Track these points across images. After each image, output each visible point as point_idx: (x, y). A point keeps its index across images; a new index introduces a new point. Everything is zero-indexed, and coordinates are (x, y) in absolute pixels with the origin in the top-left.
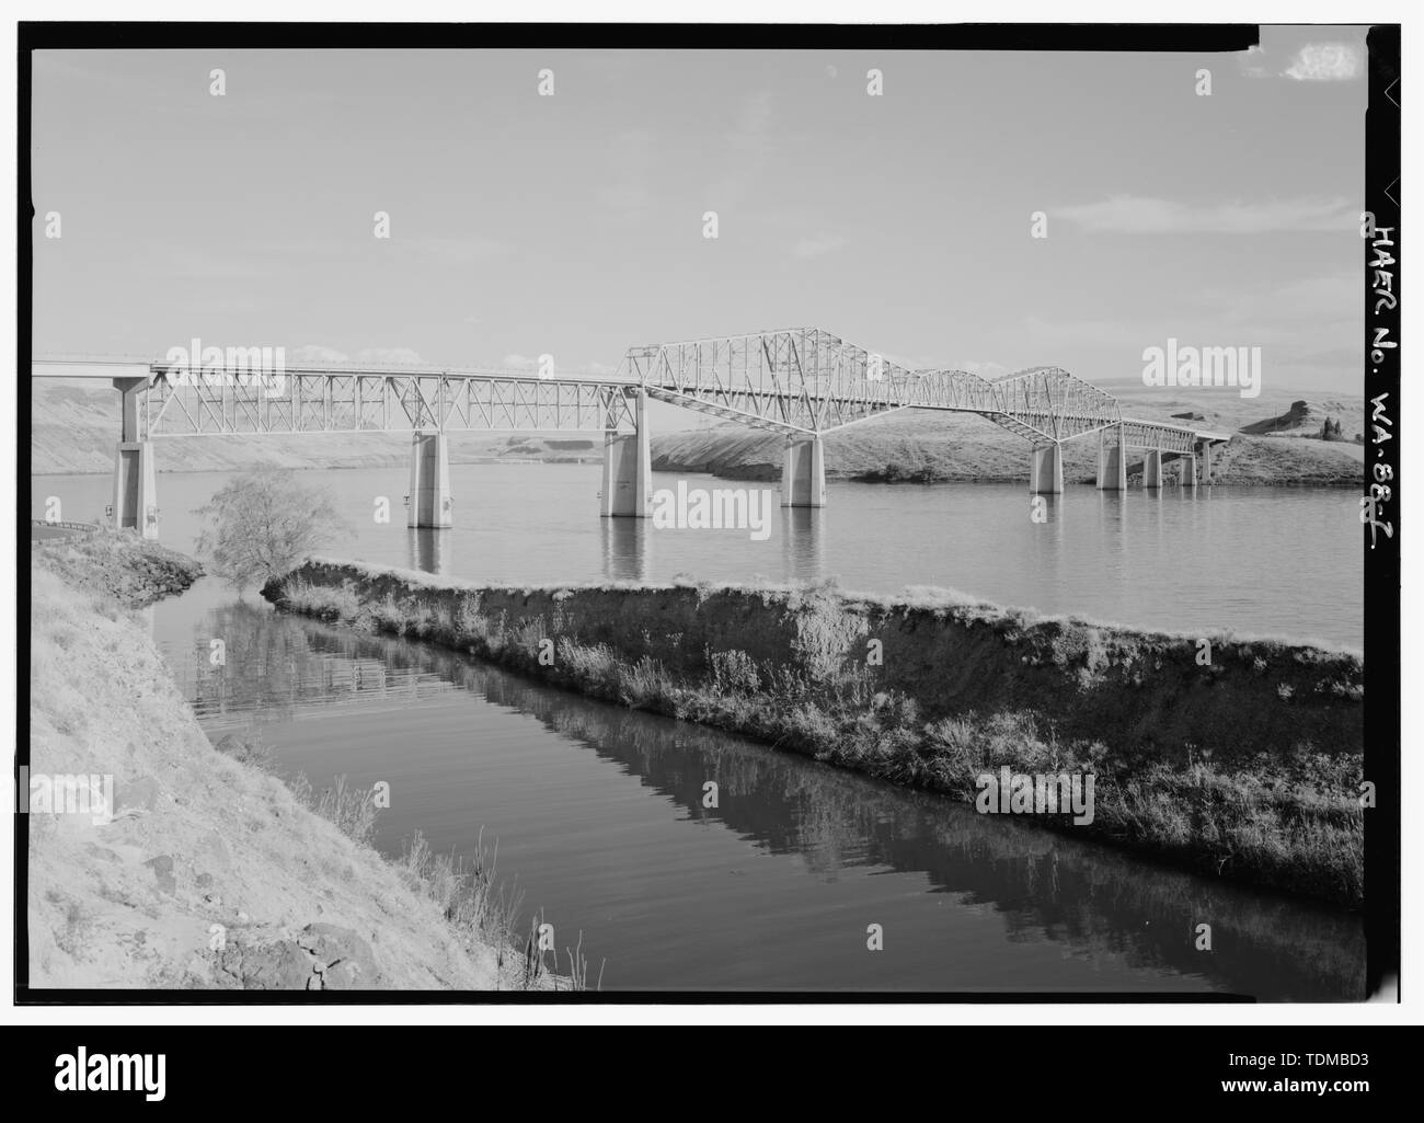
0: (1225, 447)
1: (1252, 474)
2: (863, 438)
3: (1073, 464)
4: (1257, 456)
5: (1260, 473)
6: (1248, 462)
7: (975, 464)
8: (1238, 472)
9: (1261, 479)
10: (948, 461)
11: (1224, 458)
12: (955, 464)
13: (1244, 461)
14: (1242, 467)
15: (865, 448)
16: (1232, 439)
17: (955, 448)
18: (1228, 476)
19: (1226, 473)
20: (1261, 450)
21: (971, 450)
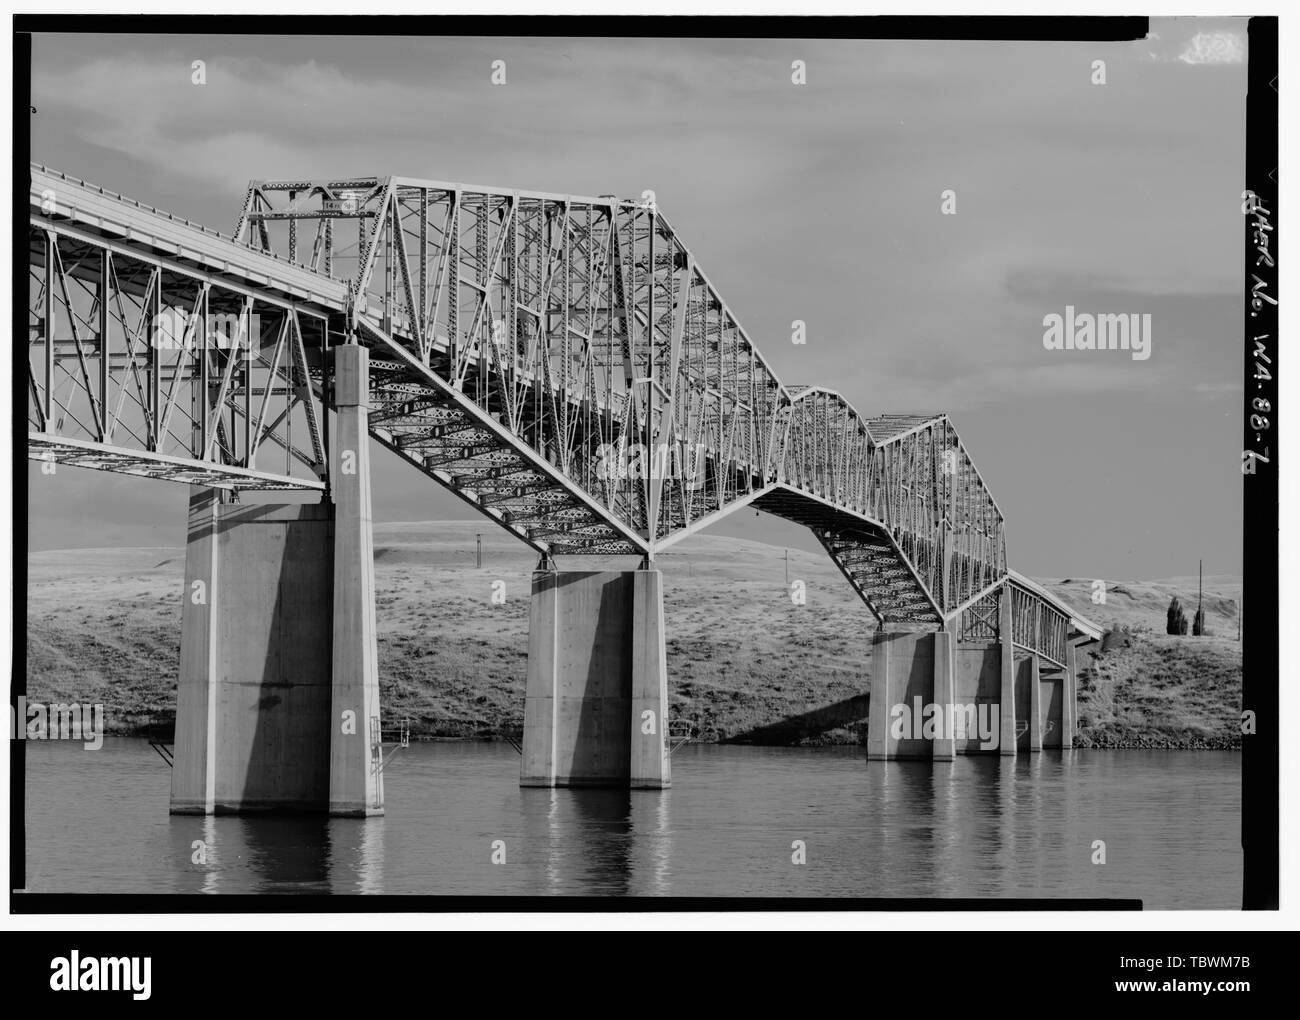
0: (1094, 656)
1: (1172, 723)
2: (157, 624)
3: (735, 696)
4: (1175, 680)
5: (1191, 721)
6: (1155, 693)
7: (478, 694)
8: (1137, 717)
9: (1198, 735)
10: (403, 685)
11: (1098, 683)
12: (425, 693)
13: (1146, 691)
14: (1146, 705)
15: (165, 651)
16: (1107, 636)
17: (417, 654)
18: (1118, 728)
19: (1110, 719)
20: (1180, 665)
21: (462, 658)
